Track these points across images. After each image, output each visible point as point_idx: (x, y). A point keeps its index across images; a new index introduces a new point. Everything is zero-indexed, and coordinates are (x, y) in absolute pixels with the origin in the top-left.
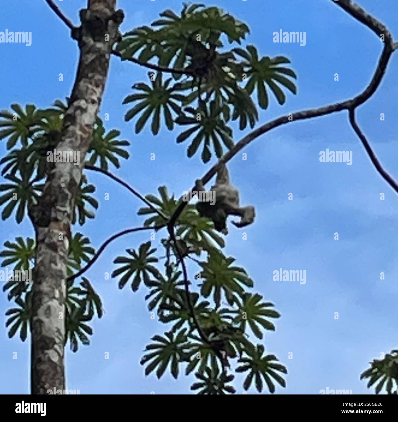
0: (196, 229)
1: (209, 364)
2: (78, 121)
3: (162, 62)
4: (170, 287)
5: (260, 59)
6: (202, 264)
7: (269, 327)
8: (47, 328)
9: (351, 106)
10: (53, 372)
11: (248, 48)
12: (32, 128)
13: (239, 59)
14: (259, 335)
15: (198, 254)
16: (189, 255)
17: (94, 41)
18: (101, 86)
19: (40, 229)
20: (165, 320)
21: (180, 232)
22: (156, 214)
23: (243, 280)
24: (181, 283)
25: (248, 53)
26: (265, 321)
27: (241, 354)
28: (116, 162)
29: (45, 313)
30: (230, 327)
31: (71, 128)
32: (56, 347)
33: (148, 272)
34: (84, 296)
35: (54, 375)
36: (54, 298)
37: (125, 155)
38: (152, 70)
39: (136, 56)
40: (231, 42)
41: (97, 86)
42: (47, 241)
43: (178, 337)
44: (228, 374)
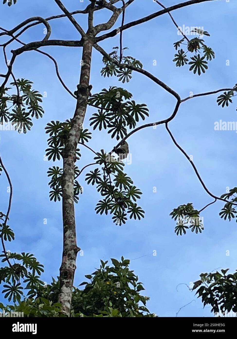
0: (114, 164)
1: (118, 210)
2: (77, 122)
3: (103, 106)
4: (105, 184)
5: (136, 105)
6: (115, 176)
7: (138, 197)
8: (68, 192)
9: (166, 122)
10: (70, 207)
11: (132, 101)
12: (58, 129)
13: (129, 105)
14: (135, 200)
15: (114, 172)
16: (111, 173)
17: (82, 95)
18: (85, 111)
19: (65, 159)
20: (103, 195)
21: (108, 165)
22: (100, 159)
23: (129, 181)
24: (108, 182)
25: (132, 103)
26: (137, 195)
27: (129, 207)
28: (87, 141)
29: (67, 187)
30: (125, 197)
31: (75, 125)
32: (71, 198)
33: (97, 179)
34: (76, 187)
35: (71, 208)
36: (70, 182)
37: (90, 138)
38: (99, 109)
39: (94, 104)
40: (126, 99)
41: (84, 111)
42: (67, 162)
43: (107, 201)
44: (125, 213)
